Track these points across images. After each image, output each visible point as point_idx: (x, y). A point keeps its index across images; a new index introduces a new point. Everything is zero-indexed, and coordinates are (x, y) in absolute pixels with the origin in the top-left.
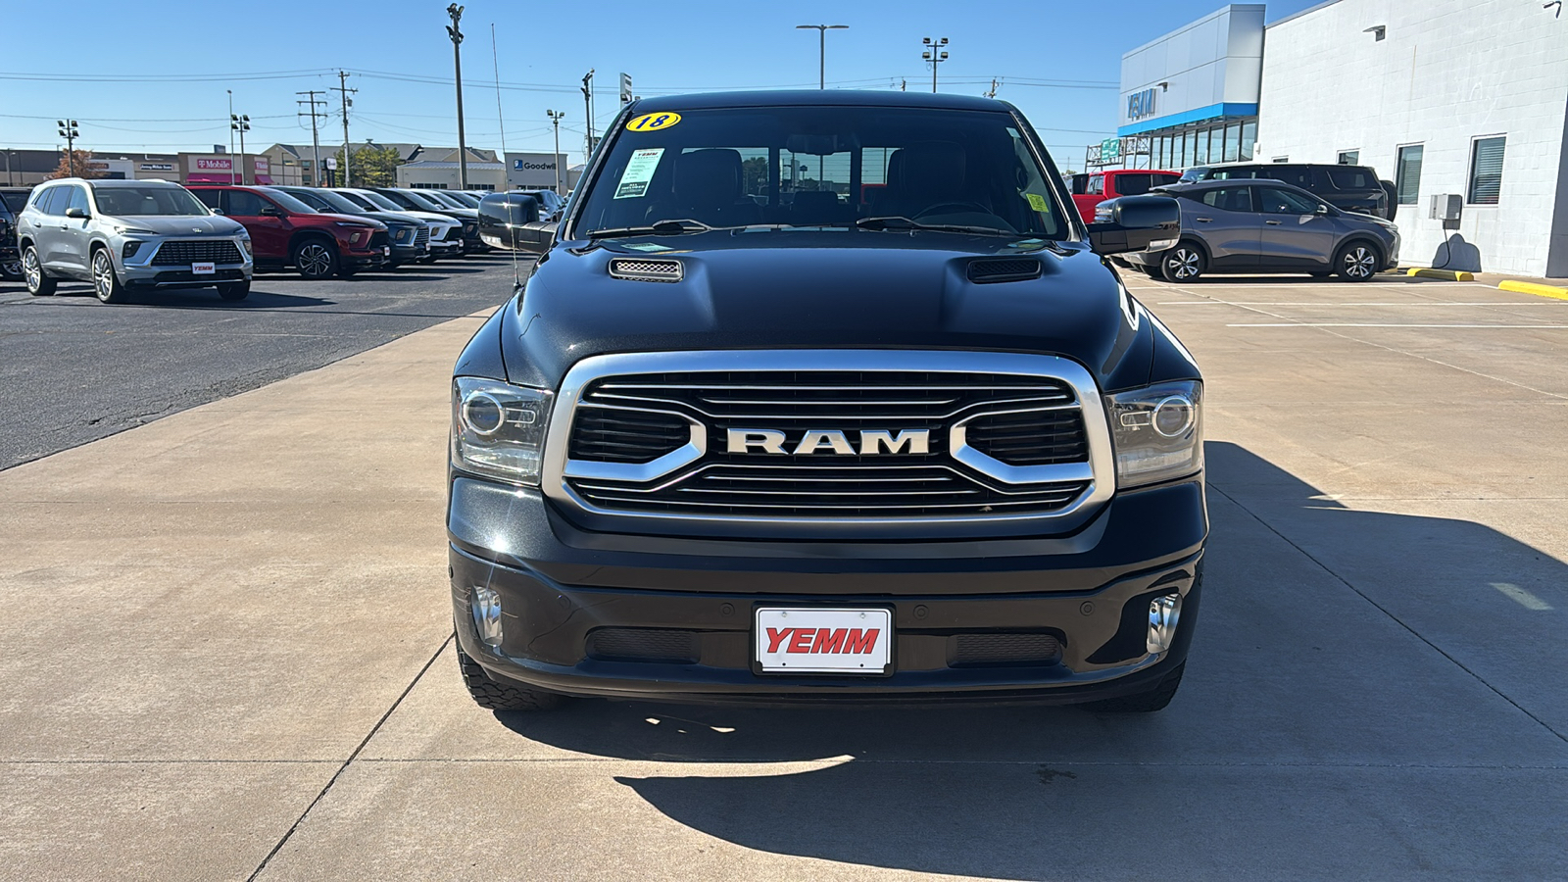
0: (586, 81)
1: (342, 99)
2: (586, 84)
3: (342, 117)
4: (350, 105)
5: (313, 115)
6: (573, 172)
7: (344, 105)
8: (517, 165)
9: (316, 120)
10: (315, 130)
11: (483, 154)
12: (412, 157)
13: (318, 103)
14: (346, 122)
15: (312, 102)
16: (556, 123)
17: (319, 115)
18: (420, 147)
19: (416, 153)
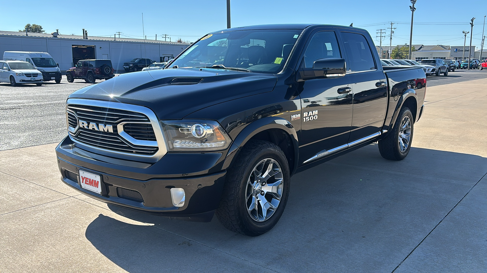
0: (472, 20)
1: (391, 31)
2: (472, 22)
3: (390, 37)
4: (393, 33)
5: (381, 37)
6: (477, 52)
7: (391, 33)
8: (455, 50)
9: (381, 38)
10: (381, 41)
11: (445, 47)
12: (419, 49)
13: (383, 33)
14: (391, 38)
15: (381, 33)
16: (465, 36)
17: (382, 37)
18: (423, 46)
19: (421, 47)
